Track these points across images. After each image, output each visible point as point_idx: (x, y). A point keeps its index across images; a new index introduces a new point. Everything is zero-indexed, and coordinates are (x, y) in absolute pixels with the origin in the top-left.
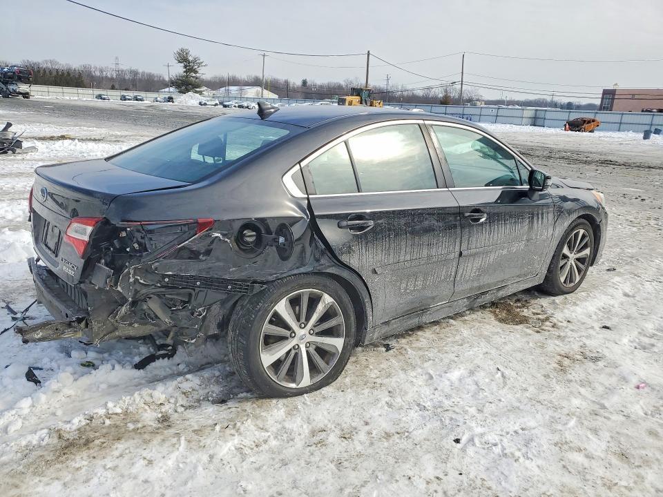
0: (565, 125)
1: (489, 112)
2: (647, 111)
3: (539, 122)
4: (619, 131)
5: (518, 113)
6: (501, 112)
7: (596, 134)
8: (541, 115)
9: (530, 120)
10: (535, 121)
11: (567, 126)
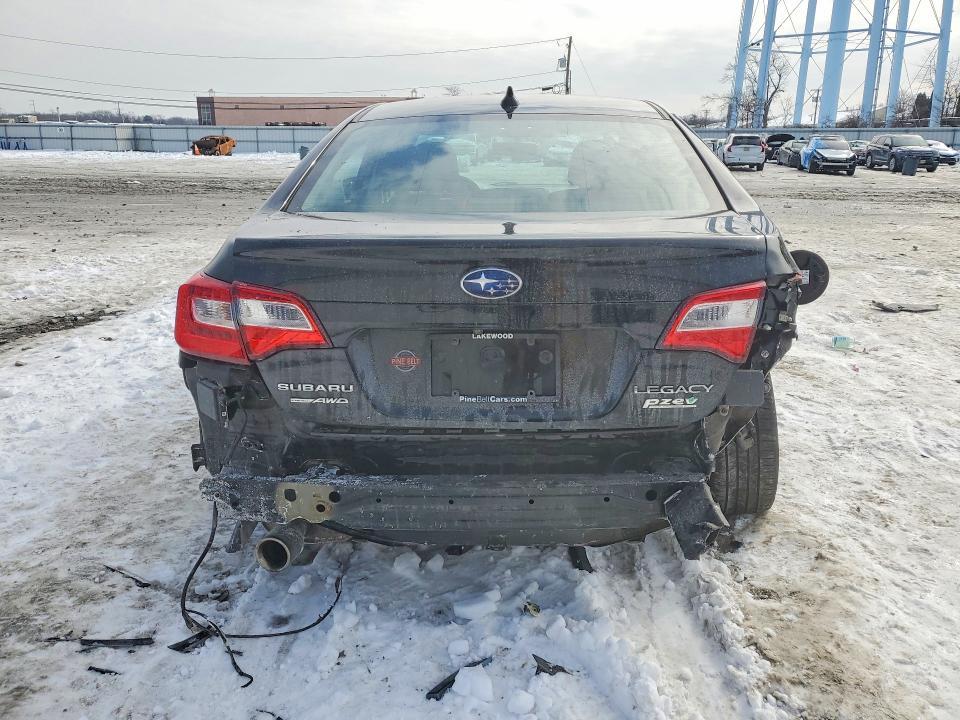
0: (193, 147)
1: (56, 132)
2: (271, 125)
3: (143, 144)
4: (258, 151)
5: (108, 133)
6: (77, 132)
7: (236, 157)
8: (145, 134)
9: (129, 142)
10: (136, 144)
11: (196, 149)
